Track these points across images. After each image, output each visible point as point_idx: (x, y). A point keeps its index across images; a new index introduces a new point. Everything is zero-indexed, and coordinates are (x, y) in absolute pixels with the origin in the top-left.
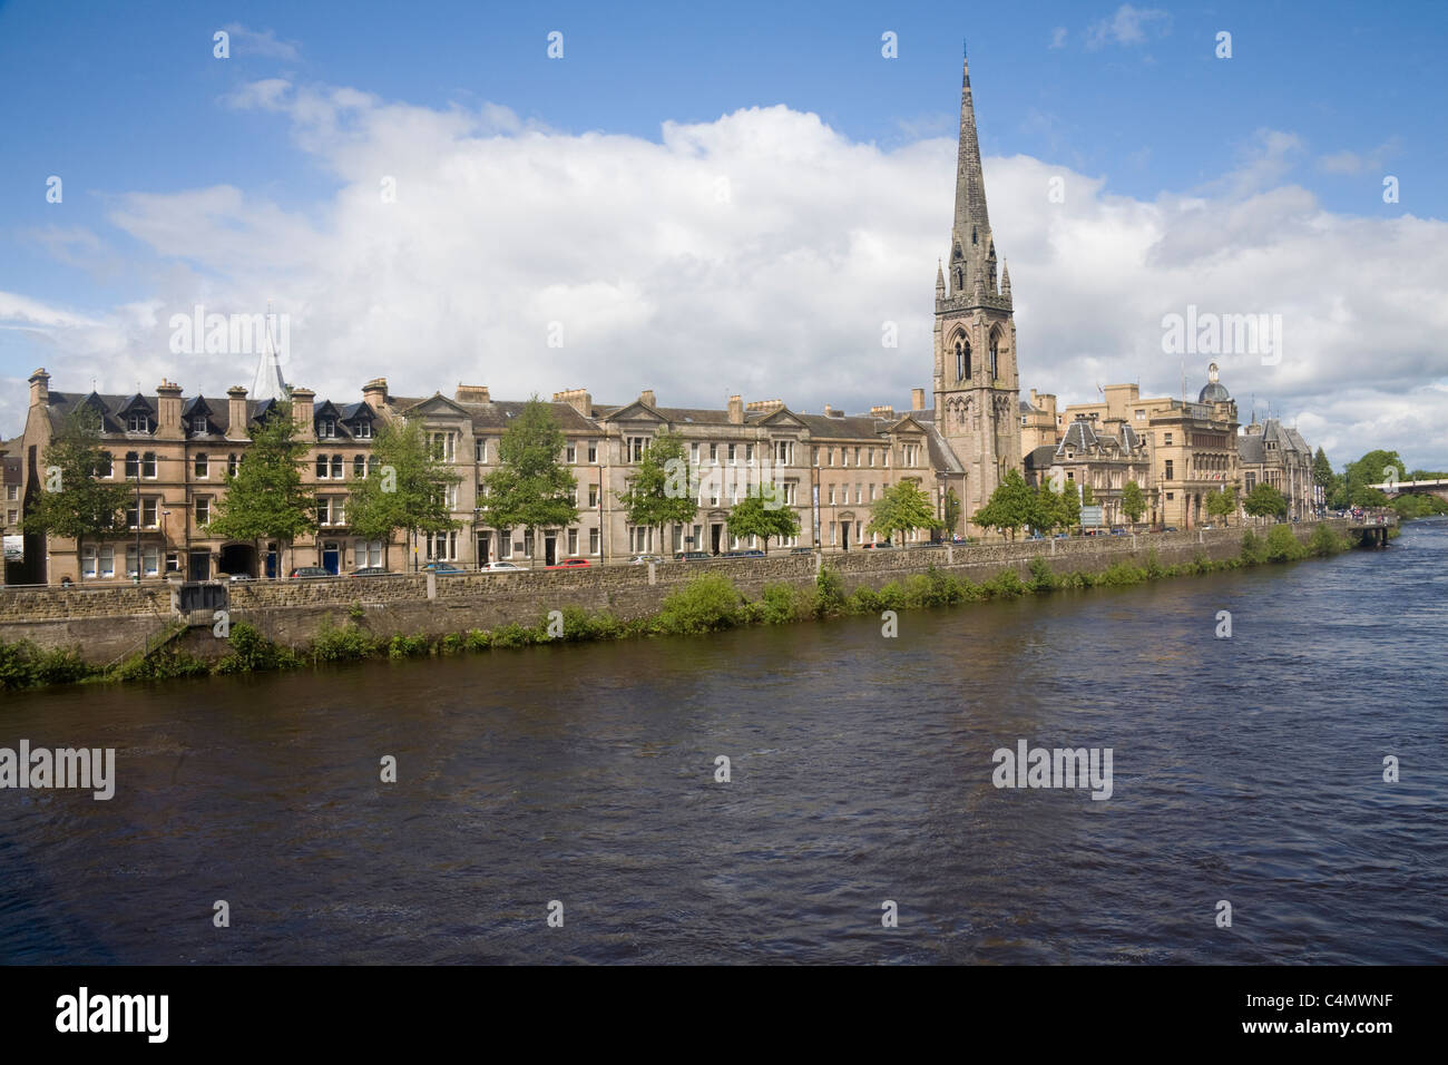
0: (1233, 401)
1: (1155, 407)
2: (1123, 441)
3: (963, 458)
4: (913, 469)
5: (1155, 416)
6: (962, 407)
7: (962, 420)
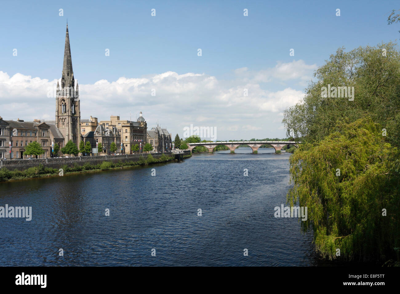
0: (146, 122)
1: (123, 122)
2: (113, 131)
3: (63, 134)
4: (45, 137)
5: (123, 125)
6: (63, 120)
7: (63, 124)
